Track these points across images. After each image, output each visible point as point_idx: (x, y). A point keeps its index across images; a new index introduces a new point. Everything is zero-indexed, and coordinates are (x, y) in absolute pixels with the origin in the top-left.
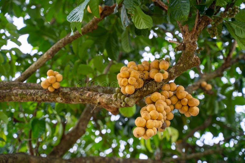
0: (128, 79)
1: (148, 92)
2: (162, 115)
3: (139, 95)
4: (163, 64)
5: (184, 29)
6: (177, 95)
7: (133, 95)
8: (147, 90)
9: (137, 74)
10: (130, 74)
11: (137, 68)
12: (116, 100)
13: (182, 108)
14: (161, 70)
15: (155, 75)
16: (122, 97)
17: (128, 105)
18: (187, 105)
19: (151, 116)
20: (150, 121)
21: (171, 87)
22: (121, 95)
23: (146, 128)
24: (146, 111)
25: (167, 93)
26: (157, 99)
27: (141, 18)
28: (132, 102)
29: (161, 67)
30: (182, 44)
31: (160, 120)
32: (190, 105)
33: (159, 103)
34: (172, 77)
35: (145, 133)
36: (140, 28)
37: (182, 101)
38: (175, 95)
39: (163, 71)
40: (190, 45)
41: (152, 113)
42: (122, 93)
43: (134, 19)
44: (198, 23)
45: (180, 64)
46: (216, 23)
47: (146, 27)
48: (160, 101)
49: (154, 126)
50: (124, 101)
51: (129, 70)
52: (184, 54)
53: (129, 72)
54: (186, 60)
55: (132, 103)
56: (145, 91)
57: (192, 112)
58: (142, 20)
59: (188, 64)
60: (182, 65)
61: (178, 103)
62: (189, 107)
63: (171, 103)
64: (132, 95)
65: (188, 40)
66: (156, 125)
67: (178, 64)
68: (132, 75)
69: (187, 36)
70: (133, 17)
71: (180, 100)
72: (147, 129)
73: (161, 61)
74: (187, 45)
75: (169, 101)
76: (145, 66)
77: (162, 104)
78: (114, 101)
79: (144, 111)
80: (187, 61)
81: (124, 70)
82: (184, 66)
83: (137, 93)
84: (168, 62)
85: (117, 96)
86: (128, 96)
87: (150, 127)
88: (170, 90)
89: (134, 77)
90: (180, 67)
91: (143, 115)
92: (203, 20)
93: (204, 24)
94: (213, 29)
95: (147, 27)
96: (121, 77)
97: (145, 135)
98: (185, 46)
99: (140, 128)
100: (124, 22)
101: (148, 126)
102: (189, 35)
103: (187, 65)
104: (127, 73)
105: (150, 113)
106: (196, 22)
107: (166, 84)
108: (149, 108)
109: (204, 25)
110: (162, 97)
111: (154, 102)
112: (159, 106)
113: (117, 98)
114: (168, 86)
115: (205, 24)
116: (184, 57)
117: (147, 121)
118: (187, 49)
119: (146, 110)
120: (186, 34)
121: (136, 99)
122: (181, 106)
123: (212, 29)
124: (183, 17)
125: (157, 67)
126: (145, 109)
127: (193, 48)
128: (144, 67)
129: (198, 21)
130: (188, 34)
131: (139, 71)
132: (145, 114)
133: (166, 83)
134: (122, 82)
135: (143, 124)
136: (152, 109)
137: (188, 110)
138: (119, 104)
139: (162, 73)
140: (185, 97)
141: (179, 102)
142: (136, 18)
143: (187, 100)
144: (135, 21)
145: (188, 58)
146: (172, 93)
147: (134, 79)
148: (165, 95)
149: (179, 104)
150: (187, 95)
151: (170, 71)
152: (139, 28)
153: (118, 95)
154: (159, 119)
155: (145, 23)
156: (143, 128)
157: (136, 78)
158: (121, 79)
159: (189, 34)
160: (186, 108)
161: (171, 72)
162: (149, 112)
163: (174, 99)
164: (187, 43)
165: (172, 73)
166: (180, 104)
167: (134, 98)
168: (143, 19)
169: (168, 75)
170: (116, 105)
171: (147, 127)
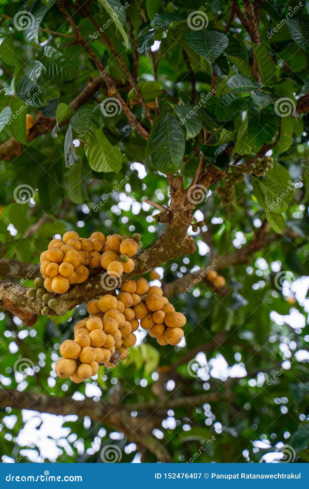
0: (59, 264)
1: (94, 292)
2: (113, 339)
3: (78, 296)
4: (127, 245)
5: (175, 185)
6: (147, 302)
7: (67, 295)
8: (93, 288)
9: (76, 258)
10: (64, 255)
11: (79, 246)
12: (33, 301)
13: (154, 328)
14: (121, 256)
15: (109, 263)
16: (44, 296)
17: (55, 312)
18: (164, 323)
19: (91, 339)
20: (87, 349)
21: (137, 287)
22: (42, 294)
23: (78, 362)
24: (85, 329)
25: (129, 298)
26: (109, 307)
27: (101, 151)
28: (62, 307)
29: (122, 249)
30: (168, 212)
31: (107, 348)
32: (167, 324)
33: (110, 316)
34: (142, 269)
35: (76, 371)
36: (97, 168)
37: (154, 315)
38: (144, 302)
39: (125, 259)
40: (180, 215)
41: (93, 334)
42: (45, 289)
43: (89, 151)
44: (200, 175)
45: (159, 247)
46: (233, 180)
47: (108, 168)
48: (113, 312)
49: (95, 359)
50: (46, 305)
51: (63, 247)
52: (168, 230)
53: (63, 251)
54: (170, 242)
55: (62, 310)
56: (89, 290)
57: (170, 337)
58: (103, 154)
59: (174, 249)
60: (162, 250)
61: (148, 317)
62: (166, 327)
63: (134, 317)
64: (64, 295)
65: (178, 206)
66: (97, 358)
67: (155, 247)
68: (67, 258)
69: (179, 197)
70: (86, 148)
71: (151, 313)
72: (81, 363)
73: (125, 239)
74: (176, 215)
75: (131, 313)
76: (95, 243)
77: (115, 318)
78: (29, 301)
79: (81, 329)
80: (173, 244)
81: (55, 247)
82: (165, 252)
83: (74, 291)
84: (137, 242)
85: (36, 293)
86: (57, 296)
87: (87, 362)
88: (135, 293)
89: (71, 263)
90: (158, 253)
91: (77, 336)
92: (210, 171)
93: (211, 179)
94: (226, 191)
95: (110, 170)
96: (47, 260)
97: (75, 375)
98: (173, 216)
99: (68, 361)
100: (68, 156)
101: (83, 359)
102: (182, 196)
103: (172, 251)
104: (59, 253)
105: (90, 334)
106: (197, 175)
107: (130, 282)
108: (91, 325)
109: (211, 182)
110: (118, 305)
111: (103, 311)
112: (109, 322)
113: (35, 297)
114: (132, 283)
115: (213, 180)
116: (167, 235)
117: (82, 349)
118: (175, 223)
119: (85, 327)
120: (177, 193)
121: (71, 301)
122: (152, 324)
123: (224, 190)
124: (170, 166)
125: (116, 249)
126: (83, 325)
127: (186, 222)
128: (93, 243)
129: (201, 172)
130: (179, 195)
131: (82, 252)
132: (80, 335)
133: (130, 278)
134: (47, 270)
135: (75, 354)
136: (95, 327)
137: (164, 333)
138: (38, 308)
139: (124, 261)
140: (161, 308)
141: (150, 316)
142: (93, 150)
143: (163, 314)
144: (91, 156)
145: (175, 239)
146: (138, 298)
147: (71, 267)
148: (125, 301)
149: (149, 319)
150: (165, 305)
151: (139, 258)
152: (96, 170)
153: (38, 291)
154: (106, 346)
155: (108, 162)
156: (73, 362)
157: (73, 265)
158: (46, 262)
159: (182, 194)
160: (160, 329)
161: (140, 260)
162: (90, 332)
163: (141, 310)
164: (176, 211)
165: (143, 261)
166: (151, 320)
167: (67, 300)
168: (106, 153)
169: (134, 265)
170: (33, 309)
171: (82, 361)
